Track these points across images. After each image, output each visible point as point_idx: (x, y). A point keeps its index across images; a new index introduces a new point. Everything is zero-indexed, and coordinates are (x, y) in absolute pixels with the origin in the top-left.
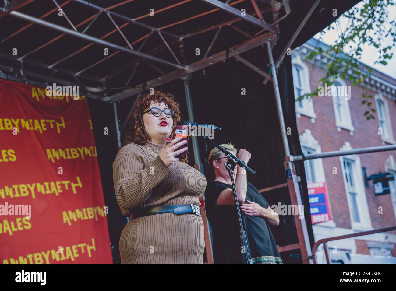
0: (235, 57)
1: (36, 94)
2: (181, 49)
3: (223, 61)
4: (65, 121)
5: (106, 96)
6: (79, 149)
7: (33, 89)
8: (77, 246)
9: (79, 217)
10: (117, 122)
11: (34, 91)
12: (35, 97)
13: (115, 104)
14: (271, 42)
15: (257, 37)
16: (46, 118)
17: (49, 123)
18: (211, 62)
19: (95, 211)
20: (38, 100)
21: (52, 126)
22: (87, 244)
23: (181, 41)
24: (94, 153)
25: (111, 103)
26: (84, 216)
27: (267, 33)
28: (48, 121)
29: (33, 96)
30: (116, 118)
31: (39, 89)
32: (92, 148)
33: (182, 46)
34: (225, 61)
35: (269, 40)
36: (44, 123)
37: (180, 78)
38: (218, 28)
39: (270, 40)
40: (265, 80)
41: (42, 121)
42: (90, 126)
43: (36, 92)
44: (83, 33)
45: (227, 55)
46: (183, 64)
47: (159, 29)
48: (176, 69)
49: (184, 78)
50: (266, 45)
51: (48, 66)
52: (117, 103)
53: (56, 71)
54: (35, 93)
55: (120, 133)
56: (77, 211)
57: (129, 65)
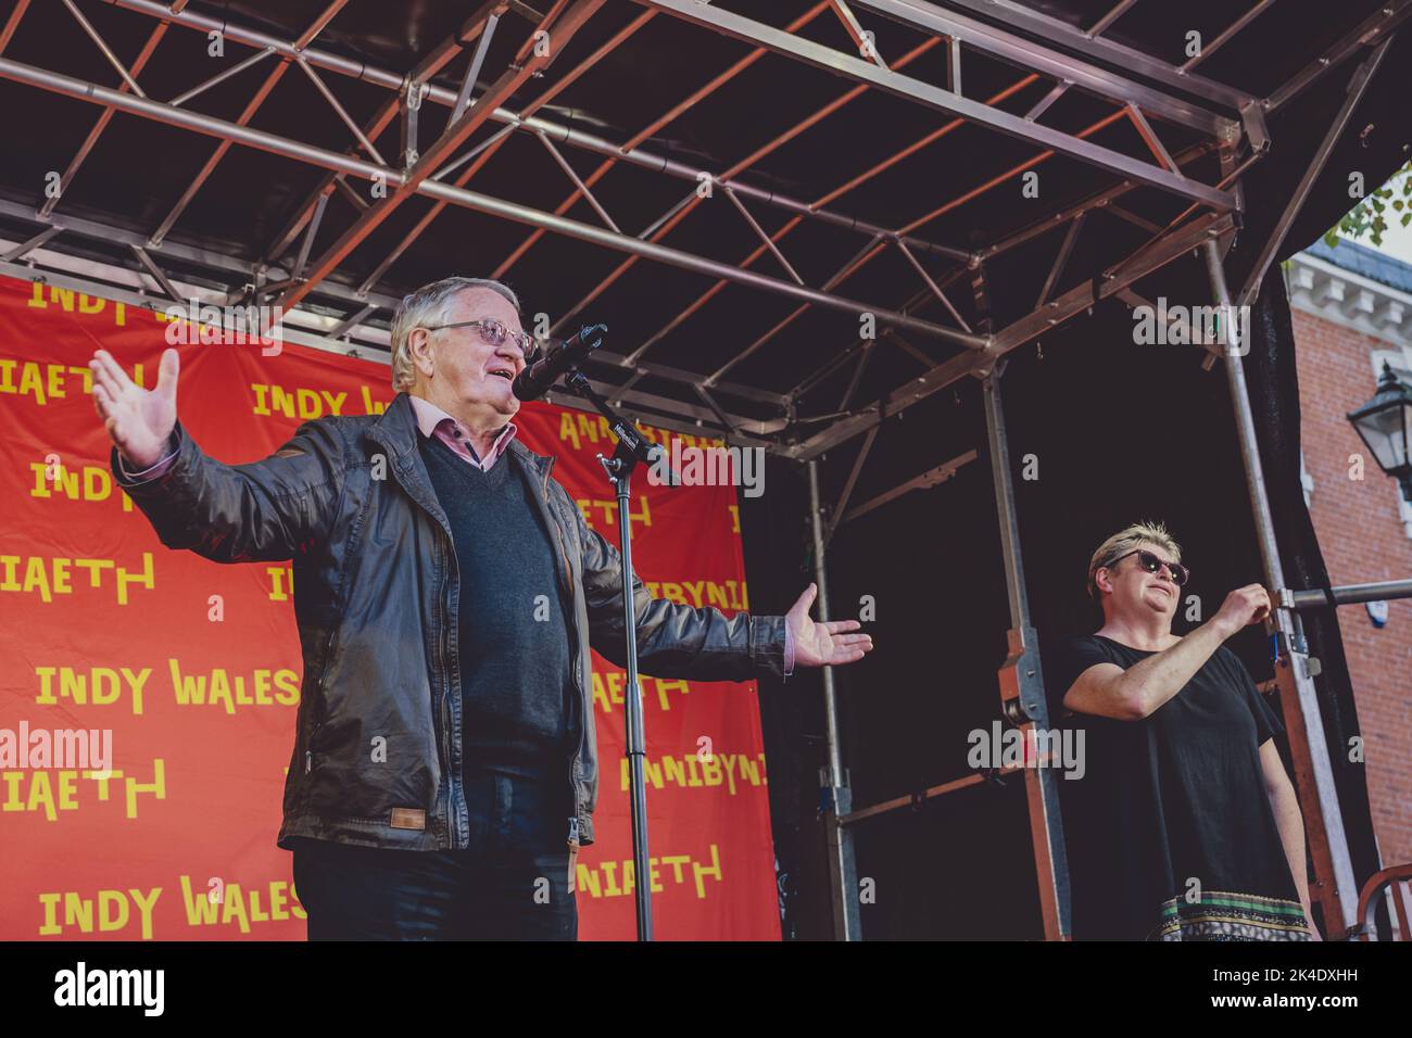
0: (1119, 295)
1: (573, 432)
2: (979, 288)
3: (1086, 310)
4: (651, 507)
5: (792, 444)
6: (688, 585)
7: (566, 416)
8: (660, 861)
9: (670, 777)
10: (816, 516)
11: (568, 421)
12: (569, 437)
13: (812, 463)
14: (1217, 238)
15: (1180, 231)
16: (593, 496)
17: (602, 510)
18: (1053, 318)
19: (730, 767)
20: (577, 445)
21: (609, 519)
22: (694, 860)
23: (978, 268)
24: (740, 601)
25: (802, 461)
26: (688, 777)
27: (1205, 217)
28: (597, 504)
29: (563, 436)
30: (815, 504)
31: (582, 418)
32: (732, 584)
33: (980, 280)
34: (1094, 310)
35: (1210, 235)
36: (586, 509)
37: (973, 372)
38: (1073, 219)
39: (1214, 232)
40: (1209, 357)
41: (583, 503)
42: (733, 524)
43: (572, 426)
44: (639, 240)
45: (1096, 292)
46: (978, 332)
47: (897, 233)
48: (960, 347)
49: (983, 372)
50: (1203, 250)
51: (622, 361)
52: (818, 459)
53: (642, 371)
54: (568, 427)
55: (824, 544)
56: (668, 761)
57: (848, 350)
